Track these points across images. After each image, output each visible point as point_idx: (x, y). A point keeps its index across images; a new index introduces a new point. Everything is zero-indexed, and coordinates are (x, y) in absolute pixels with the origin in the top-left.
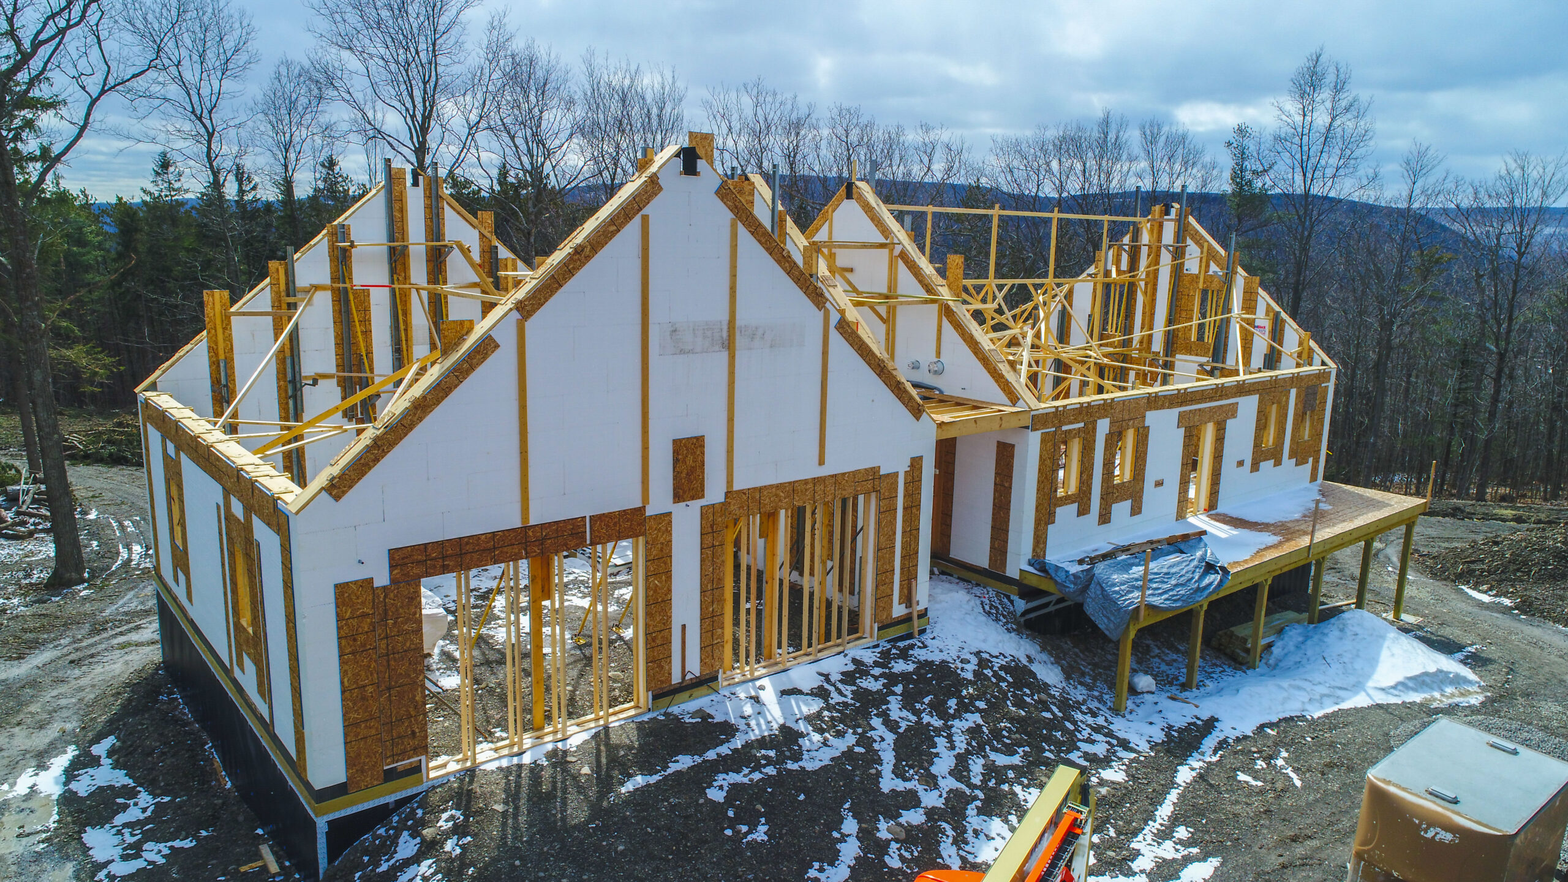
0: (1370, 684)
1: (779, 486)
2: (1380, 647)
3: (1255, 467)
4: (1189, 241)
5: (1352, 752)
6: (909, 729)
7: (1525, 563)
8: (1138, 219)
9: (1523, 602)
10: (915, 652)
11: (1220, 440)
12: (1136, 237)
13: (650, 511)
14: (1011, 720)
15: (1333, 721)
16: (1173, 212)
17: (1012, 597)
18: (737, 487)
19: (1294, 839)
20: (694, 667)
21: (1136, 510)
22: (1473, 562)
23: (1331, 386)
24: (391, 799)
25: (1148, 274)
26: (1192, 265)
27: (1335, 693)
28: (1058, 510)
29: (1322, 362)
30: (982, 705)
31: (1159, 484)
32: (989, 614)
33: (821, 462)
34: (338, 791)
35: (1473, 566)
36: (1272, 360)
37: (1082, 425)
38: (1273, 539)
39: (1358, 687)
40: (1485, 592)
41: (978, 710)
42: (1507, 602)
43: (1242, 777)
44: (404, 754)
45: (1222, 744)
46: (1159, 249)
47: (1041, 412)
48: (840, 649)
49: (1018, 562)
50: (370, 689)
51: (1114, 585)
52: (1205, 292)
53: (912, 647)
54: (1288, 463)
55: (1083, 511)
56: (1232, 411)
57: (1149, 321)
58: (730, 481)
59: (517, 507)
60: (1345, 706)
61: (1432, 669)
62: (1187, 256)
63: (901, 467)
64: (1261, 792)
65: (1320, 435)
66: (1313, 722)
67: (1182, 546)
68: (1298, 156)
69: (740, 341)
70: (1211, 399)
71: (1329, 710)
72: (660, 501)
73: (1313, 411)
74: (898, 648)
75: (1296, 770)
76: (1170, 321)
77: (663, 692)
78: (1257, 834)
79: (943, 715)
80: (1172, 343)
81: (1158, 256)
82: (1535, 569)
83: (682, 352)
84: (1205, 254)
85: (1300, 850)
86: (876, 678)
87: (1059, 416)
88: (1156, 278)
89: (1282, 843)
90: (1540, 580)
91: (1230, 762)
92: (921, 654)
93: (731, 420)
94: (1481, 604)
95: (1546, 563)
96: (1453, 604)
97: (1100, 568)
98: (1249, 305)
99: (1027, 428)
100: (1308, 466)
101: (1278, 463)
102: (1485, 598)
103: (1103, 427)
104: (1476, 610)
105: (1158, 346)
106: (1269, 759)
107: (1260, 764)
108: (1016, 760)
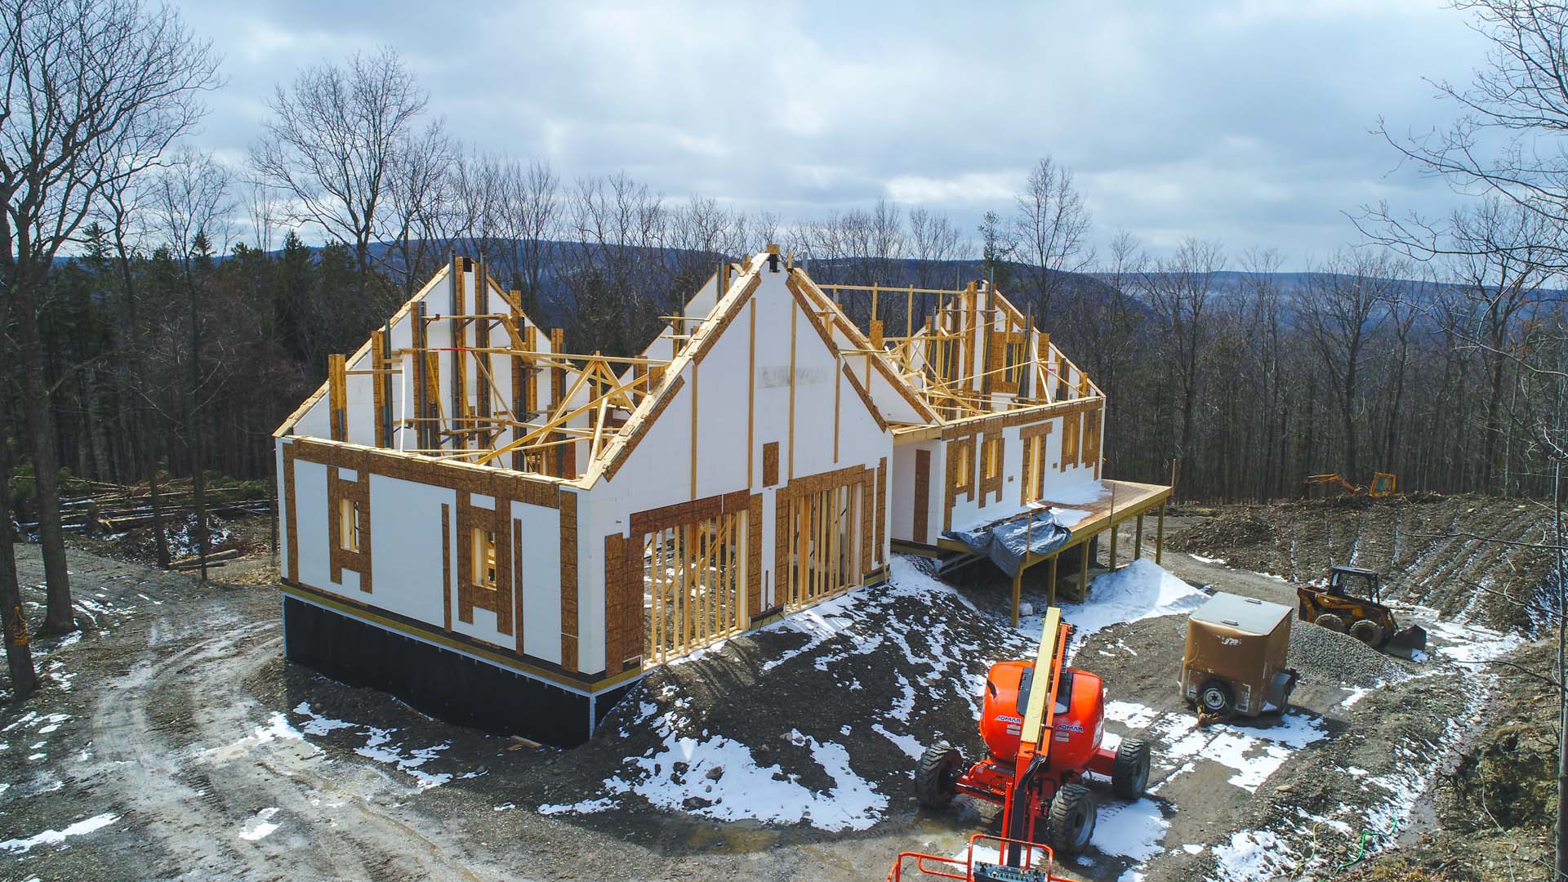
0: (1158, 604)
1: (815, 477)
2: (1159, 582)
3: (1063, 469)
4: (997, 308)
5: (1159, 638)
6: (908, 632)
7: (1229, 534)
8: (957, 292)
9: (1232, 560)
10: (890, 592)
11: (1043, 448)
12: (957, 305)
13: (753, 492)
14: (964, 627)
15: (1142, 624)
16: (984, 286)
17: (933, 559)
18: (794, 477)
19: (1143, 677)
20: (772, 601)
21: (999, 498)
22: (1196, 537)
23: (1103, 410)
24: (625, 683)
25: (967, 333)
26: (1000, 326)
27: (1140, 608)
28: (957, 496)
29: (1095, 394)
30: (944, 619)
31: (1011, 479)
32: (921, 571)
33: (836, 461)
34: (601, 676)
35: (1196, 540)
36: (1062, 393)
37: (968, 437)
38: (1088, 514)
39: (1151, 605)
40: (1206, 557)
41: (942, 622)
42: (1221, 561)
43: (1102, 653)
44: (632, 653)
45: (1084, 638)
46: (975, 314)
47: (947, 427)
48: (844, 592)
49: (934, 536)
50: (618, 607)
51: (1008, 541)
52: (1010, 346)
53: (887, 589)
54: (1082, 465)
55: (970, 498)
56: (1048, 428)
57: (970, 370)
58: (791, 473)
59: (689, 488)
60: (1147, 616)
61: (1192, 594)
62: (996, 320)
63: (876, 465)
64: (1116, 658)
65: (1099, 445)
66: (1130, 625)
67: (1039, 517)
68: (1036, 238)
69: (797, 379)
70: (1038, 420)
71: (1138, 619)
72: (757, 488)
73: (1094, 428)
74: (879, 590)
75: (1132, 648)
76: (986, 369)
77: (757, 617)
78: (1122, 677)
79: (923, 625)
80: (989, 385)
81: (974, 319)
82: (1235, 539)
83: (769, 386)
84: (1009, 318)
85: (1148, 682)
86: (875, 607)
87: (957, 430)
88: (974, 335)
89: (1137, 679)
90: (1240, 545)
91: (1092, 646)
92: (896, 593)
93: (791, 431)
94: (1205, 565)
95: (1243, 533)
96: (1188, 566)
97: (996, 530)
98: (1043, 354)
99: (939, 438)
100: (1093, 469)
101: (1076, 466)
102: (1207, 561)
103: (980, 437)
104: (1203, 568)
105: (977, 386)
106: (1114, 643)
107: (1110, 646)
108: (975, 647)
